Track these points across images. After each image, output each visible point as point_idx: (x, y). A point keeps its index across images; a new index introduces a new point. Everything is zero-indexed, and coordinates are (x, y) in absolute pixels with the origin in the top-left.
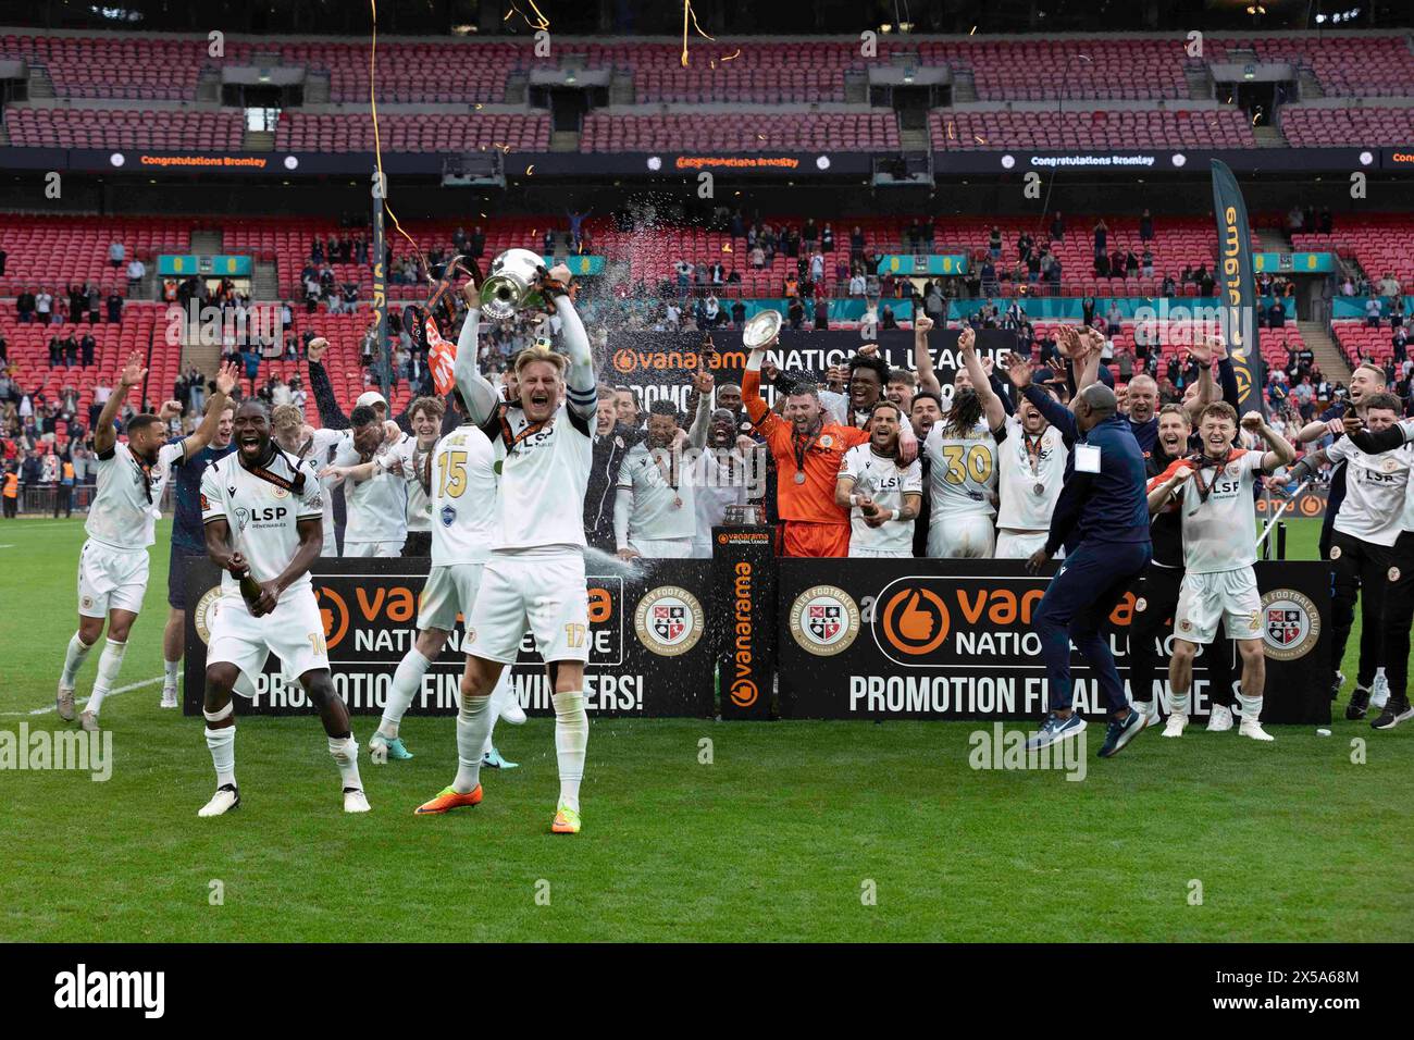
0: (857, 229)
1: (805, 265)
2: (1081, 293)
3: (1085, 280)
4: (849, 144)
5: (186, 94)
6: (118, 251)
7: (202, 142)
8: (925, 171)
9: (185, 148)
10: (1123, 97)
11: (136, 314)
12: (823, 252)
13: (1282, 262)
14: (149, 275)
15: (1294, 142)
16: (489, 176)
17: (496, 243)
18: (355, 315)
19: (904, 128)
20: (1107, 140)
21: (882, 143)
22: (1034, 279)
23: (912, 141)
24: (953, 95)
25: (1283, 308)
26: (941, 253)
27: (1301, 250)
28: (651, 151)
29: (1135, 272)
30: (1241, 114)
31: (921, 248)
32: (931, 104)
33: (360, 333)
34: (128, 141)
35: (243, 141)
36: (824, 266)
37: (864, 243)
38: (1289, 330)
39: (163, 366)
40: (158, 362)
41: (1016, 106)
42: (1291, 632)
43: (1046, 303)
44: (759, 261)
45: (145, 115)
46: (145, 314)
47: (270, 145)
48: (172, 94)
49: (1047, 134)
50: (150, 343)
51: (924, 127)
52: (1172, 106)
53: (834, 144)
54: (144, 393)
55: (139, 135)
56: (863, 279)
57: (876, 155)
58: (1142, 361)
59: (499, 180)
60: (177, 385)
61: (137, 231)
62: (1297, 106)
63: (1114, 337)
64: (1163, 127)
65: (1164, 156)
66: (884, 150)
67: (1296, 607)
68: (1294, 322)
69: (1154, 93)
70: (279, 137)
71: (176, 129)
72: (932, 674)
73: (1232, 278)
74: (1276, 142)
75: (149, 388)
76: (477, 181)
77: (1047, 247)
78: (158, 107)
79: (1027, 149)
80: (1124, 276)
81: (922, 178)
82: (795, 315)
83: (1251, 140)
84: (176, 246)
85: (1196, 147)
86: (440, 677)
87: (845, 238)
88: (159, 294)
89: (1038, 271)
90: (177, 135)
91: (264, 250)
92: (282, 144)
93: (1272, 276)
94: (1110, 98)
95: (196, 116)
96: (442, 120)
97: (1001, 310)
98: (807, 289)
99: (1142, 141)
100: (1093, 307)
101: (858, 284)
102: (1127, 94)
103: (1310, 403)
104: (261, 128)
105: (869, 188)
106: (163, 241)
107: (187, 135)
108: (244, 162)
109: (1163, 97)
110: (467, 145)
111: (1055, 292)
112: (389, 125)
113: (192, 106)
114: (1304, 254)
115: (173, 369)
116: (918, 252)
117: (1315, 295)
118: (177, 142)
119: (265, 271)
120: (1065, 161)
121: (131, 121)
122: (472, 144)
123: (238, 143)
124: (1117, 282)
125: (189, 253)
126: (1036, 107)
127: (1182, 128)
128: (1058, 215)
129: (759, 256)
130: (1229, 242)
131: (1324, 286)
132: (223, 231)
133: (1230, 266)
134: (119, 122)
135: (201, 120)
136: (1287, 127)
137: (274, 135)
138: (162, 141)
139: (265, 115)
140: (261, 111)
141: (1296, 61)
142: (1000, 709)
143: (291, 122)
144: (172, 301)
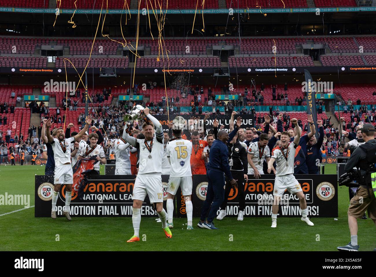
0: (210, 88)
1: (196, 98)
2: (269, 104)
3: (270, 101)
4: (207, 66)
5: (31, 53)
6: (13, 94)
7: (36, 65)
8: (227, 73)
9: (31, 67)
11: (18, 111)
13: (321, 96)
15: (324, 65)
16: (112, 74)
17: (114, 92)
18: (77, 111)
19: (222, 61)
21: (216, 65)
22: (256, 101)
23: (224, 65)
24: (235, 53)
25: (322, 109)
26: (232, 94)
27: (327, 93)
28: (155, 67)
29: (283, 99)
30: (310, 57)
31: (227, 93)
32: (229, 55)
33: (78, 116)
35: (47, 65)
37: (212, 92)
38: (323, 114)
39: (25, 125)
41: (251, 56)
42: (327, 193)
43: (260, 107)
44: (184, 96)
46: (20, 111)
47: (54, 66)
48: (28, 52)
49: (259, 63)
50: (22, 119)
51: (227, 61)
52: (292, 55)
53: (204, 66)
54: (20, 132)
56: (212, 101)
57: (215, 68)
58: (285, 122)
59: (115, 75)
60: (29, 130)
61: (18, 89)
62: (325, 55)
63: (278, 116)
64: (290, 61)
65: (290, 69)
66: (217, 67)
67: (328, 187)
68: (325, 112)
69: (287, 52)
70: (56, 64)
71: (29, 62)
72: (234, 205)
73: (310, 101)
74: (320, 65)
75: (22, 130)
76: (109, 76)
77: (260, 92)
78: (24, 56)
80: (280, 100)
81: (227, 75)
82: (194, 110)
83: (313, 64)
84: (29, 93)
85: (298, 66)
86: (103, 207)
87: (207, 91)
88: (24, 105)
89: (257, 99)
90: (29, 63)
91: (52, 94)
92: (57, 66)
93: (319, 100)
95: (34, 58)
96: (100, 59)
97: (248, 109)
98: (197, 104)
99: (284, 65)
100: (272, 109)
101: (210, 103)
102: (284, 52)
103: (329, 133)
104: (52, 62)
105: (213, 77)
106: (25, 91)
107: (32, 63)
108: (47, 70)
109: (290, 53)
110: (106, 66)
111: (262, 104)
112: (85, 61)
113: (33, 56)
115: (28, 125)
116: (226, 94)
117: (330, 105)
118: (29, 65)
119: (53, 99)
120: (264, 70)
122: (108, 66)
123: (45, 65)
124: (278, 102)
125: (32, 95)
126: (257, 56)
127: (295, 61)
128: (263, 84)
129: (184, 95)
131: (332, 103)
132: (41, 89)
133: (309, 97)
135: (35, 60)
136: (322, 61)
137: (55, 63)
138: (25, 65)
139: (53, 58)
140: (52, 57)
141: (324, 43)
142: (251, 214)
143: (60, 60)
144: (28, 107)
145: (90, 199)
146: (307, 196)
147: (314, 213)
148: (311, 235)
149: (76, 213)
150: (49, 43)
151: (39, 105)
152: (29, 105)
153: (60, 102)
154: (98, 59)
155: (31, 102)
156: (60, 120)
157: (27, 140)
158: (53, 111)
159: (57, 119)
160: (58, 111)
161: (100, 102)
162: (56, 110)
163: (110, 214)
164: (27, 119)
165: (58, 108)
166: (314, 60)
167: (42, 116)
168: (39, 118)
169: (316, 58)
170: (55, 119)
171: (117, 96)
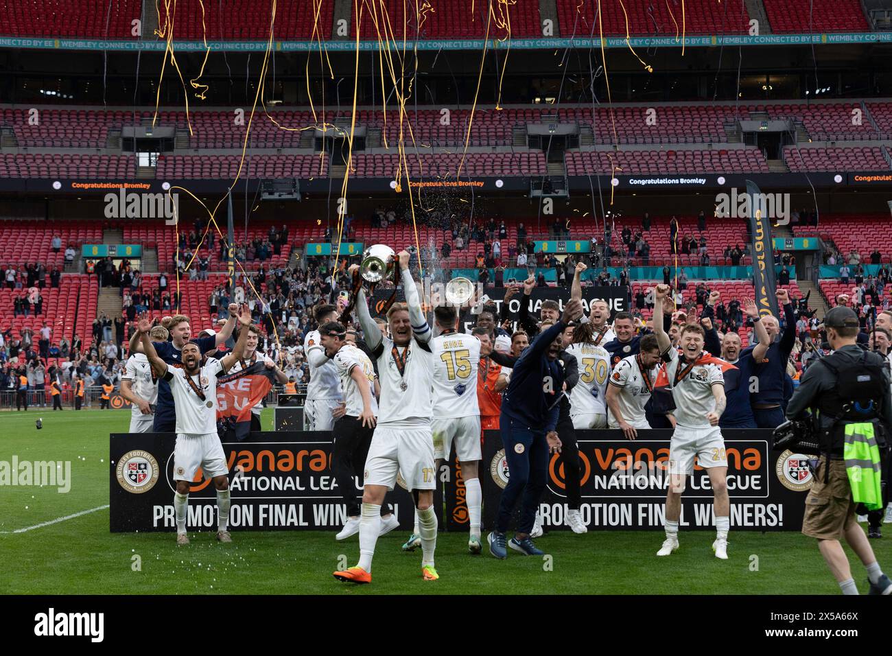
0: (522, 225)
1: (488, 248)
3: (664, 255)
4: (515, 172)
5: (100, 144)
6: (58, 242)
7: (110, 174)
8: (563, 188)
9: (100, 178)
10: (686, 142)
11: (69, 282)
12: (500, 239)
13: (787, 243)
14: (77, 257)
15: (793, 169)
16: (291, 193)
17: (295, 236)
18: (206, 281)
19: (549, 162)
20: (677, 168)
21: (536, 171)
22: (632, 256)
23: (555, 170)
24: (580, 142)
25: (788, 273)
26: (574, 239)
27: (799, 236)
28: (392, 177)
29: (696, 250)
30: (759, 152)
31: (561, 236)
32: (566, 146)
33: (209, 292)
34: (64, 174)
35: (136, 173)
36: (500, 248)
37: (526, 234)
39: (86, 314)
40: (83, 312)
41: (620, 148)
43: (640, 270)
44: (460, 245)
45: (74, 157)
46: (74, 282)
47: (153, 175)
48: (91, 144)
49: (639, 165)
50: (78, 300)
51: (562, 161)
52: (717, 147)
53: (506, 172)
54: (74, 332)
55: (71, 169)
56: (525, 256)
57: (532, 178)
59: (297, 196)
60: (94, 325)
61: (69, 230)
62: (795, 146)
63: (683, 291)
64: (711, 159)
65: (712, 178)
66: (538, 175)
68: (795, 281)
69: (705, 139)
70: (158, 170)
71: (94, 165)
73: (760, 254)
74: (781, 169)
75: (77, 328)
76: (283, 197)
77: (640, 235)
78: (82, 152)
79: (626, 174)
80: (689, 253)
81: (561, 193)
82: (483, 277)
83: (766, 168)
84: (94, 239)
85: (731, 172)
87: (514, 231)
88: (83, 269)
89: (635, 250)
90: (85, 169)
91: (149, 241)
92: (160, 174)
93: (780, 252)
94: (678, 142)
95: (107, 158)
96: (261, 159)
97: (612, 274)
98: (491, 262)
99: (697, 169)
100: (669, 273)
101: (522, 259)
103: (805, 331)
104: (147, 165)
105: (528, 199)
106: (86, 236)
107: (101, 170)
108: (137, 186)
109: (711, 141)
110: (277, 174)
111: (646, 263)
112: (227, 162)
113: (103, 151)
114: (800, 239)
115: (92, 316)
116: (559, 239)
117: (808, 264)
118: (95, 174)
119: (150, 254)
120: (650, 182)
121: (56, 161)
122: (280, 173)
123: (133, 174)
124: (684, 257)
125: (102, 243)
126: (632, 148)
127: (723, 160)
128: (647, 215)
129: (460, 242)
130: (758, 231)
131: (813, 259)
132: (123, 229)
133: (758, 246)
134: (58, 162)
135: (109, 160)
136: (788, 160)
137: (156, 168)
138: (85, 174)
139: (150, 157)
140: (147, 154)
141: (793, 118)
142: (623, 524)
143: (166, 161)
144: (91, 273)
145: (240, 489)
146: (756, 479)
147: (772, 521)
148: (766, 573)
149: (208, 521)
150: (141, 120)
151: (117, 269)
152: (96, 267)
153: (166, 259)
154: (258, 158)
155: (98, 261)
156: (167, 303)
157: (91, 349)
158: (152, 281)
159: (160, 300)
160: (163, 282)
161: (262, 259)
162: (159, 279)
163: (288, 524)
164: (90, 300)
165: (162, 275)
166: (770, 157)
167: (125, 293)
168: (117, 298)
169: (773, 154)
170: (157, 300)
171: (302, 246)
